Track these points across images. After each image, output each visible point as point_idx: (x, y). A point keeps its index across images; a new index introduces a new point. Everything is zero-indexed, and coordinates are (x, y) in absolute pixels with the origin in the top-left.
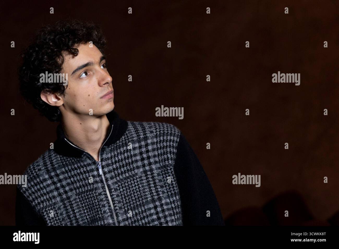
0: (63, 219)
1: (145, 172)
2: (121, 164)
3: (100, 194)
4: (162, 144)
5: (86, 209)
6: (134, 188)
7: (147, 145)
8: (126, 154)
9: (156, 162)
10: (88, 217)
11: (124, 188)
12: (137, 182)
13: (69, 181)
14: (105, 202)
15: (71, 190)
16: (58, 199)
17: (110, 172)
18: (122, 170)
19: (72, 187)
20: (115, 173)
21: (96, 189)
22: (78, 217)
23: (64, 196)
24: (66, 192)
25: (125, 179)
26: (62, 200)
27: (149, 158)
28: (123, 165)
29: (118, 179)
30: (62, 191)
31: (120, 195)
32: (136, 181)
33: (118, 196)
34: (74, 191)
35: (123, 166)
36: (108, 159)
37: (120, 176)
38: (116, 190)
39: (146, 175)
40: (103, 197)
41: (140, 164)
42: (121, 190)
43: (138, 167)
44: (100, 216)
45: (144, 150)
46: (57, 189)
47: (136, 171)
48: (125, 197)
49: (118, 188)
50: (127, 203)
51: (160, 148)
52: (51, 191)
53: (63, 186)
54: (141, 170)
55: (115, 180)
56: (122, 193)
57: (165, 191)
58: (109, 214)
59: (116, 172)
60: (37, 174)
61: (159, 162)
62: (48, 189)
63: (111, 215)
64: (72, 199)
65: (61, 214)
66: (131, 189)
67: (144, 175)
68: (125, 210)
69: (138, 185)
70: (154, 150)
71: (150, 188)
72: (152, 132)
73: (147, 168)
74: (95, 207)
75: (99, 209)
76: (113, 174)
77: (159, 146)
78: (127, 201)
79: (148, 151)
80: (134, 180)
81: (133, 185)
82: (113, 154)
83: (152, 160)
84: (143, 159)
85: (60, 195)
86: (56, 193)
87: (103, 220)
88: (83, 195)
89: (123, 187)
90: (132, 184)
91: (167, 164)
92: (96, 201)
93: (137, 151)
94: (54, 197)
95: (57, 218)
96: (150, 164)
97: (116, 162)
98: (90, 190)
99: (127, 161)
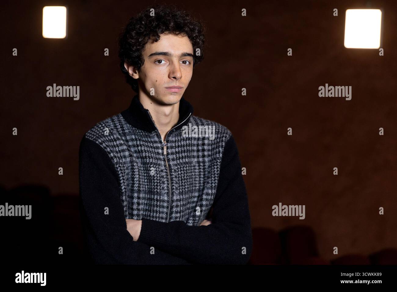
1: (199, 162)
2: (183, 150)
3: (162, 171)
4: (215, 141)
6: (190, 174)
7: (204, 139)
8: (187, 142)
9: (209, 156)
11: (182, 172)
12: (192, 169)
13: (136, 149)
14: (165, 180)
16: (128, 159)
17: (172, 154)
18: (183, 154)
19: (139, 155)
20: (176, 156)
21: (159, 165)
23: (134, 159)
25: (185, 163)
26: (132, 162)
27: (203, 150)
28: (184, 150)
29: (178, 162)
31: (178, 176)
33: (176, 177)
36: (173, 142)
37: (181, 160)
39: (199, 166)
41: (195, 154)
42: (180, 172)
43: (194, 157)
44: (158, 191)
45: (201, 142)
47: (192, 159)
48: (182, 180)
49: (177, 170)
50: (182, 186)
51: (214, 144)
52: (123, 151)
54: (196, 160)
55: (175, 162)
56: (180, 176)
57: (210, 182)
58: (166, 191)
59: (178, 155)
62: (121, 148)
63: (167, 193)
66: (188, 174)
67: (197, 165)
68: (180, 191)
70: (209, 145)
71: (200, 178)
73: (201, 159)
74: (156, 181)
75: (159, 184)
76: (175, 156)
77: (213, 142)
78: (183, 184)
79: (203, 144)
82: (177, 139)
83: (206, 153)
84: (198, 151)
85: (131, 156)
86: (127, 153)
87: (160, 195)
88: (146, 166)
89: (181, 171)
92: (158, 175)
93: (196, 142)
94: (125, 157)
96: (204, 156)
97: (179, 146)
98: (154, 164)
99: (188, 148)
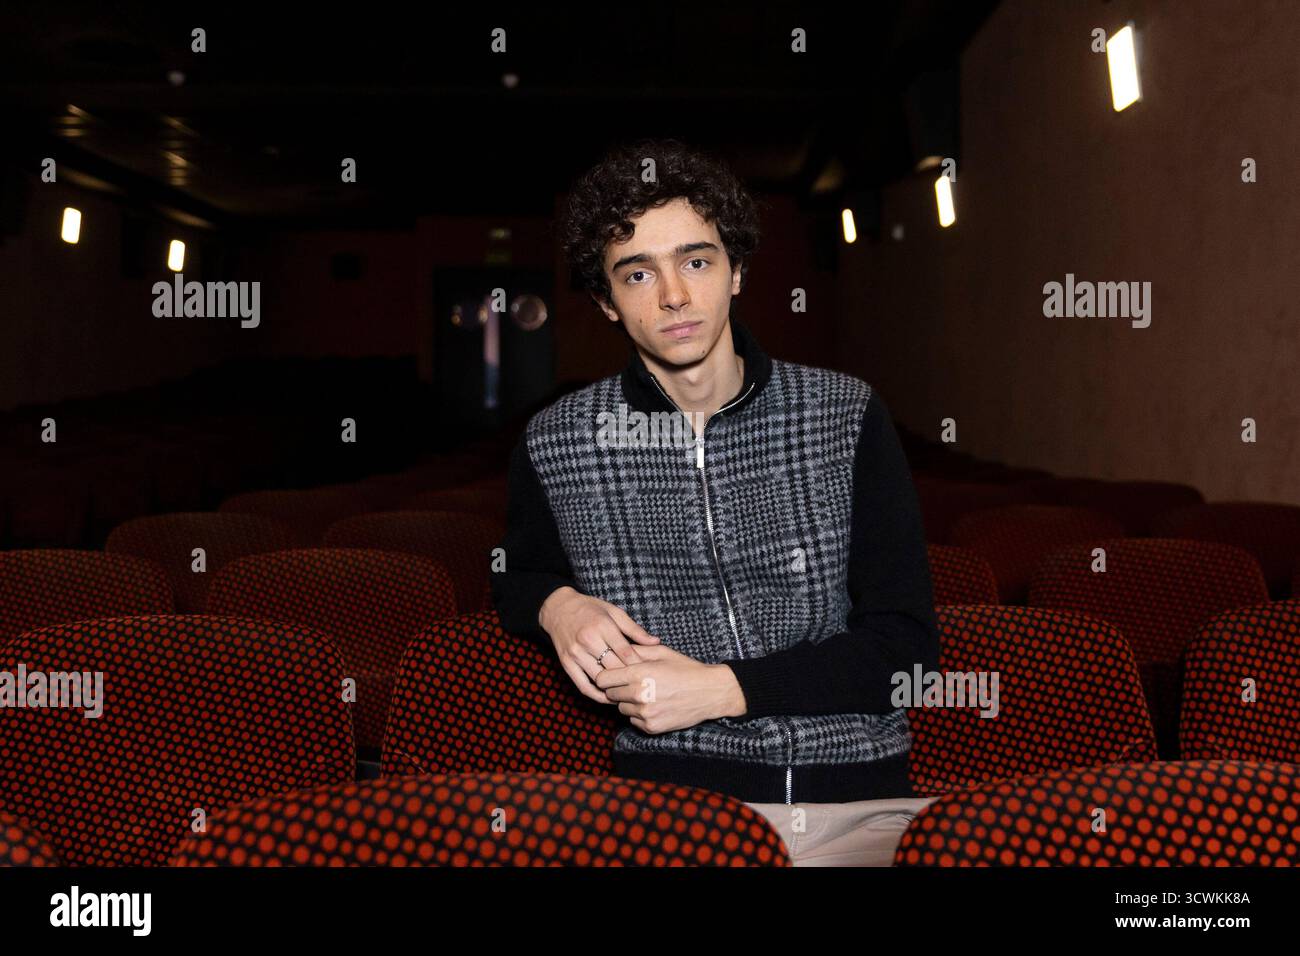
0: (600, 530)
1: (791, 473)
2: (744, 452)
3: (690, 504)
4: (832, 422)
5: (653, 526)
6: (764, 503)
7: (801, 421)
8: (756, 433)
9: (815, 455)
11: (743, 500)
12: (771, 491)
13: (631, 459)
14: (697, 522)
15: (630, 479)
16: (598, 488)
17: (718, 463)
18: (745, 463)
19: (634, 472)
20: (728, 467)
21: (684, 491)
22: (633, 535)
23: (612, 487)
24: (618, 480)
25: (748, 481)
26: (606, 494)
27: (802, 445)
28: (748, 454)
29: (733, 479)
30: (609, 474)
31: (732, 510)
32: (768, 489)
33: (727, 512)
34: (636, 484)
35: (748, 457)
36: (720, 437)
37: (739, 475)
38: (725, 499)
39: (792, 481)
40: (694, 510)
41: (781, 456)
42: (737, 501)
43: (777, 463)
45: (793, 429)
46: (601, 467)
47: (772, 470)
48: (742, 518)
49: (731, 497)
50: (745, 528)
51: (829, 429)
52: (588, 468)
53: (614, 466)
54: (783, 468)
55: (726, 480)
56: (738, 508)
57: (829, 514)
58: (702, 548)
59: (731, 465)
60: (571, 422)
61: (823, 455)
62: (582, 462)
63: (707, 551)
64: (626, 498)
65: (599, 519)
66: (756, 503)
67: (786, 479)
68: (740, 543)
69: (772, 497)
70: (814, 431)
71: (796, 506)
72: (814, 395)
73: (796, 466)
74: (676, 528)
75: (683, 535)
76: (724, 468)
77: (826, 425)
78: (746, 525)
79: (801, 433)
80: (764, 486)
81: (762, 497)
82: (730, 430)
83: (808, 451)
84: (789, 448)
85: (604, 480)
86: (595, 475)
87: (690, 556)
88: (652, 496)
89: (740, 497)
90: (759, 493)
91: (839, 458)
92: (680, 516)
93: (780, 431)
94: (590, 482)
95: (588, 525)
96: (803, 458)
97: (734, 446)
98: (671, 491)
99: (757, 447)
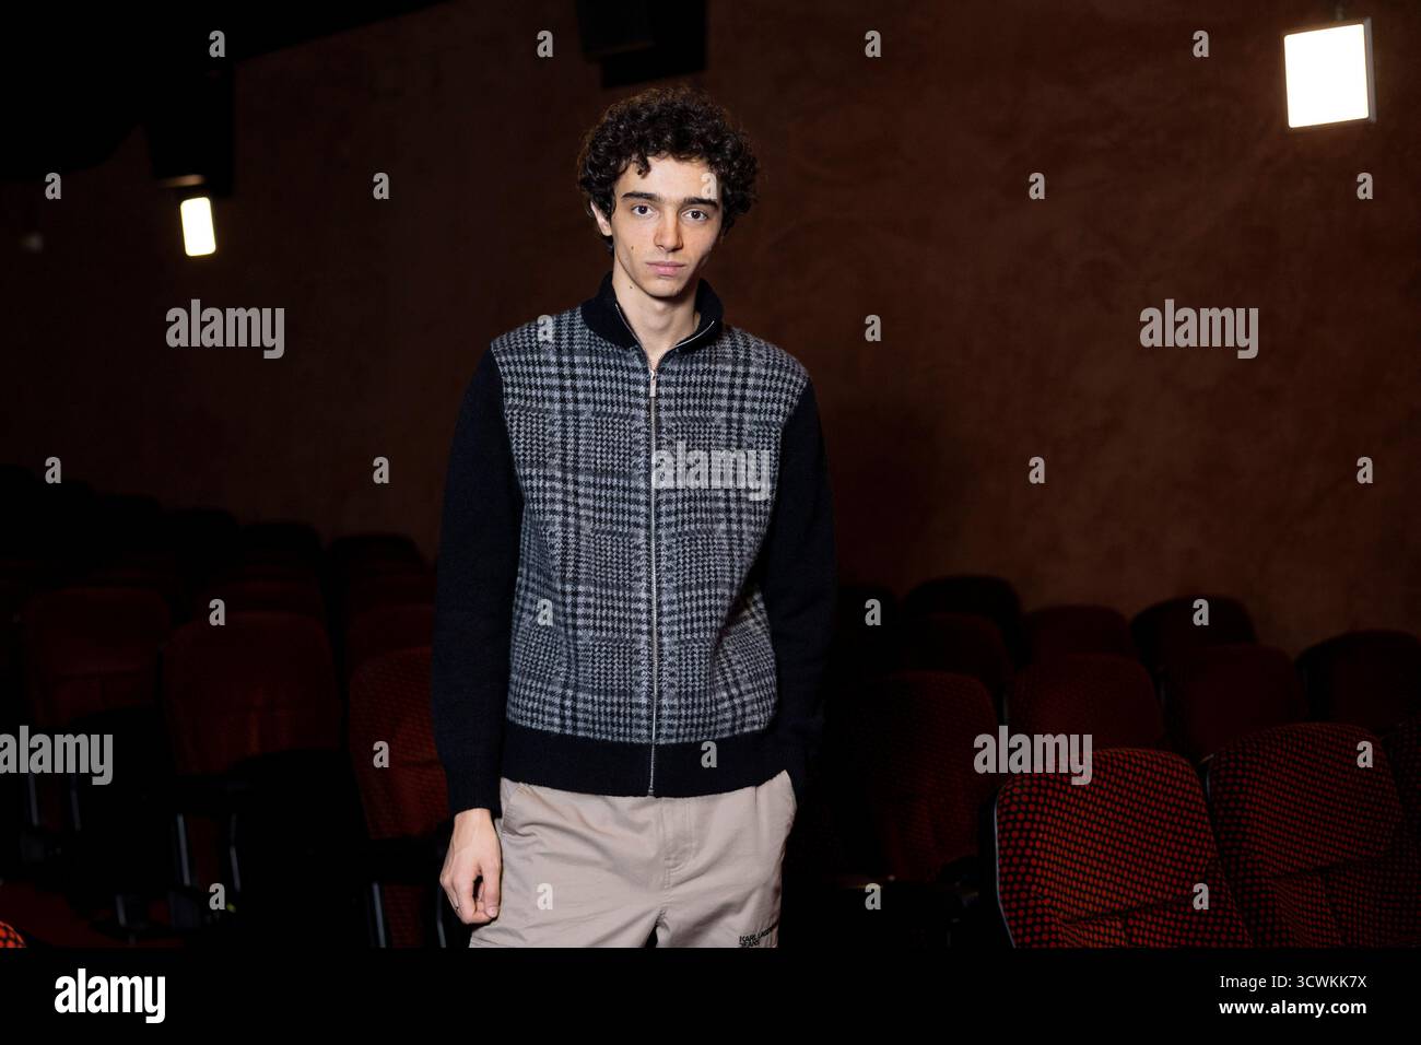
0: (551, 445)
1: (729, 421)
3: (638, 430)
4: (773, 383)
5: (601, 446)
6: (702, 442)
7: (746, 375)
8: (705, 377)
9: (753, 411)
10: (598, 462)
11: (685, 435)
12: (710, 433)
13: (589, 383)
15: (587, 401)
16: (557, 406)
18: (691, 401)
19: (591, 396)
20: (676, 401)
21: (633, 418)
22: (581, 453)
23: (570, 407)
24: (576, 401)
25: (691, 419)
26: (563, 412)
27: (743, 398)
29: (679, 414)
30: (569, 395)
32: (708, 430)
34: (591, 406)
35: (694, 397)
36: (673, 373)
37: (684, 411)
38: (669, 431)
39: (729, 427)
40: (641, 436)
41: (724, 403)
43: (719, 409)
44: (627, 470)
45: (738, 381)
46: (562, 388)
47: (714, 413)
49: (675, 430)
51: (770, 389)
52: (550, 388)
53: (574, 389)
54: (723, 415)
55: (672, 414)
58: (643, 471)
59: (679, 401)
60: (537, 346)
61: (760, 413)
62: (546, 381)
63: (646, 474)
64: (581, 418)
65: (552, 435)
66: (696, 441)
67: (725, 425)
69: (710, 438)
70: (756, 387)
72: (760, 356)
73: (735, 415)
74: (622, 451)
76: (672, 402)
77: (768, 385)
79: (744, 386)
80: (705, 427)
81: (702, 437)
82: (682, 368)
83: (747, 405)
85: (563, 400)
86: (557, 395)
87: (630, 479)
88: (604, 419)
89: (683, 432)
90: (700, 432)
92: (628, 440)
93: (726, 380)
94: (551, 400)
96: (742, 410)
97: (683, 384)
98: (621, 416)
99: (704, 389)
